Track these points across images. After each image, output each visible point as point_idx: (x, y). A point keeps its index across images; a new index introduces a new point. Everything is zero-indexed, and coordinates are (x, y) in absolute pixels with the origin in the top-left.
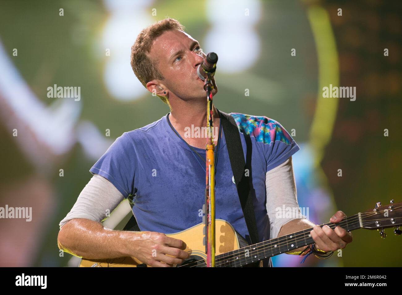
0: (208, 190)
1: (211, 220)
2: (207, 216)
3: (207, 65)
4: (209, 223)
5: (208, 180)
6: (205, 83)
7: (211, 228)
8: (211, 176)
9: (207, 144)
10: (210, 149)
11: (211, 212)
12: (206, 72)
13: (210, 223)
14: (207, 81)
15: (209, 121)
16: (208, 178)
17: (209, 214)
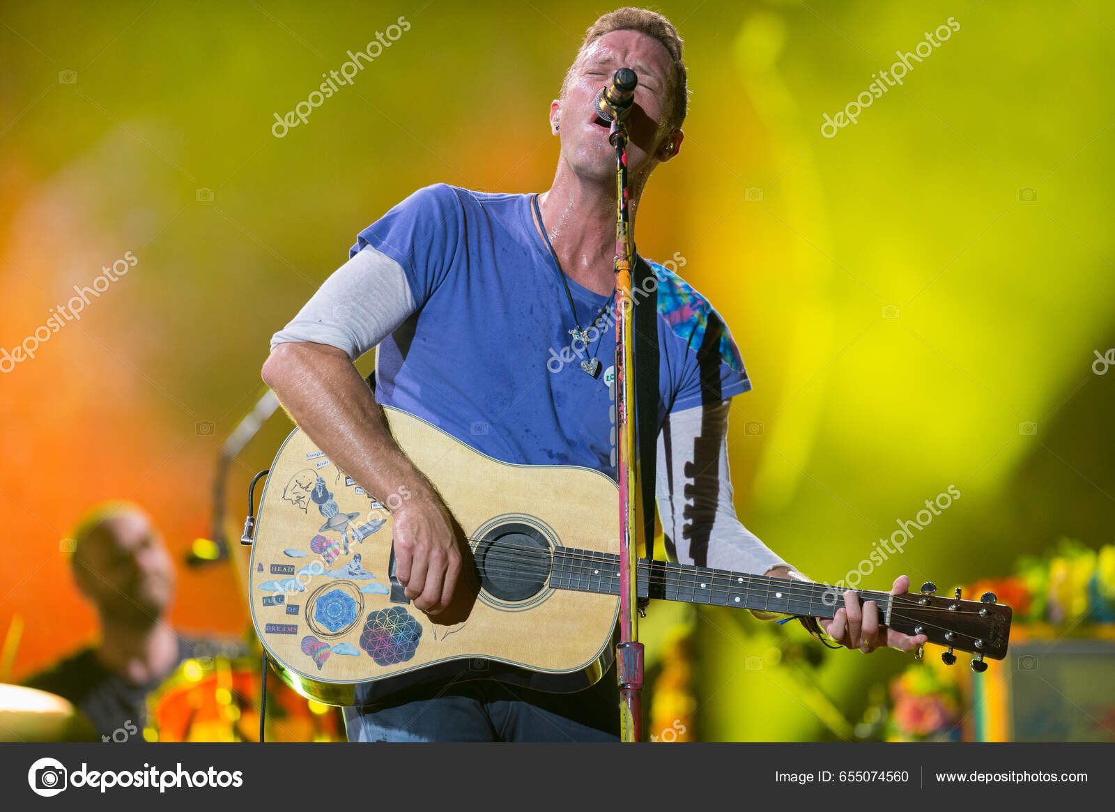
0: (620, 354)
1: (627, 415)
2: (619, 406)
3: (615, 93)
4: (623, 422)
5: (621, 333)
6: (612, 130)
7: (627, 432)
8: (625, 324)
9: (617, 259)
10: (624, 269)
11: (626, 398)
12: (614, 107)
13: (625, 422)
14: (617, 125)
15: (620, 212)
16: (621, 328)
17: (623, 402)
